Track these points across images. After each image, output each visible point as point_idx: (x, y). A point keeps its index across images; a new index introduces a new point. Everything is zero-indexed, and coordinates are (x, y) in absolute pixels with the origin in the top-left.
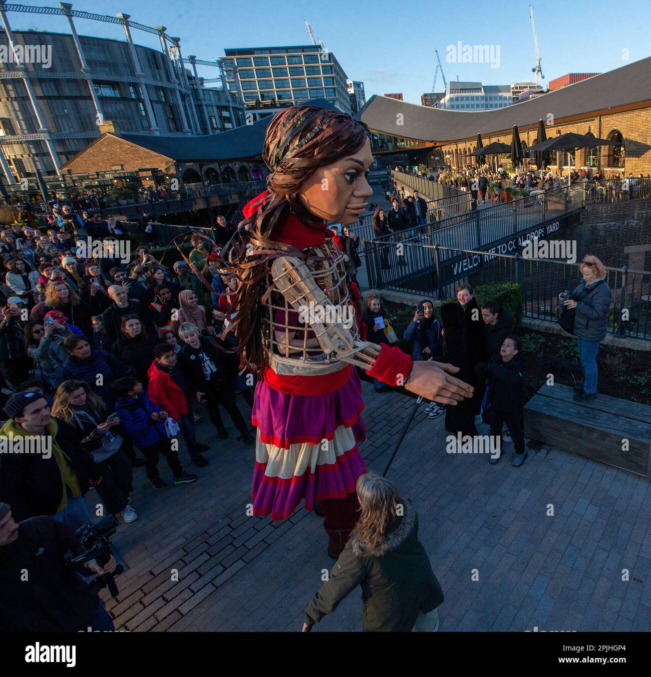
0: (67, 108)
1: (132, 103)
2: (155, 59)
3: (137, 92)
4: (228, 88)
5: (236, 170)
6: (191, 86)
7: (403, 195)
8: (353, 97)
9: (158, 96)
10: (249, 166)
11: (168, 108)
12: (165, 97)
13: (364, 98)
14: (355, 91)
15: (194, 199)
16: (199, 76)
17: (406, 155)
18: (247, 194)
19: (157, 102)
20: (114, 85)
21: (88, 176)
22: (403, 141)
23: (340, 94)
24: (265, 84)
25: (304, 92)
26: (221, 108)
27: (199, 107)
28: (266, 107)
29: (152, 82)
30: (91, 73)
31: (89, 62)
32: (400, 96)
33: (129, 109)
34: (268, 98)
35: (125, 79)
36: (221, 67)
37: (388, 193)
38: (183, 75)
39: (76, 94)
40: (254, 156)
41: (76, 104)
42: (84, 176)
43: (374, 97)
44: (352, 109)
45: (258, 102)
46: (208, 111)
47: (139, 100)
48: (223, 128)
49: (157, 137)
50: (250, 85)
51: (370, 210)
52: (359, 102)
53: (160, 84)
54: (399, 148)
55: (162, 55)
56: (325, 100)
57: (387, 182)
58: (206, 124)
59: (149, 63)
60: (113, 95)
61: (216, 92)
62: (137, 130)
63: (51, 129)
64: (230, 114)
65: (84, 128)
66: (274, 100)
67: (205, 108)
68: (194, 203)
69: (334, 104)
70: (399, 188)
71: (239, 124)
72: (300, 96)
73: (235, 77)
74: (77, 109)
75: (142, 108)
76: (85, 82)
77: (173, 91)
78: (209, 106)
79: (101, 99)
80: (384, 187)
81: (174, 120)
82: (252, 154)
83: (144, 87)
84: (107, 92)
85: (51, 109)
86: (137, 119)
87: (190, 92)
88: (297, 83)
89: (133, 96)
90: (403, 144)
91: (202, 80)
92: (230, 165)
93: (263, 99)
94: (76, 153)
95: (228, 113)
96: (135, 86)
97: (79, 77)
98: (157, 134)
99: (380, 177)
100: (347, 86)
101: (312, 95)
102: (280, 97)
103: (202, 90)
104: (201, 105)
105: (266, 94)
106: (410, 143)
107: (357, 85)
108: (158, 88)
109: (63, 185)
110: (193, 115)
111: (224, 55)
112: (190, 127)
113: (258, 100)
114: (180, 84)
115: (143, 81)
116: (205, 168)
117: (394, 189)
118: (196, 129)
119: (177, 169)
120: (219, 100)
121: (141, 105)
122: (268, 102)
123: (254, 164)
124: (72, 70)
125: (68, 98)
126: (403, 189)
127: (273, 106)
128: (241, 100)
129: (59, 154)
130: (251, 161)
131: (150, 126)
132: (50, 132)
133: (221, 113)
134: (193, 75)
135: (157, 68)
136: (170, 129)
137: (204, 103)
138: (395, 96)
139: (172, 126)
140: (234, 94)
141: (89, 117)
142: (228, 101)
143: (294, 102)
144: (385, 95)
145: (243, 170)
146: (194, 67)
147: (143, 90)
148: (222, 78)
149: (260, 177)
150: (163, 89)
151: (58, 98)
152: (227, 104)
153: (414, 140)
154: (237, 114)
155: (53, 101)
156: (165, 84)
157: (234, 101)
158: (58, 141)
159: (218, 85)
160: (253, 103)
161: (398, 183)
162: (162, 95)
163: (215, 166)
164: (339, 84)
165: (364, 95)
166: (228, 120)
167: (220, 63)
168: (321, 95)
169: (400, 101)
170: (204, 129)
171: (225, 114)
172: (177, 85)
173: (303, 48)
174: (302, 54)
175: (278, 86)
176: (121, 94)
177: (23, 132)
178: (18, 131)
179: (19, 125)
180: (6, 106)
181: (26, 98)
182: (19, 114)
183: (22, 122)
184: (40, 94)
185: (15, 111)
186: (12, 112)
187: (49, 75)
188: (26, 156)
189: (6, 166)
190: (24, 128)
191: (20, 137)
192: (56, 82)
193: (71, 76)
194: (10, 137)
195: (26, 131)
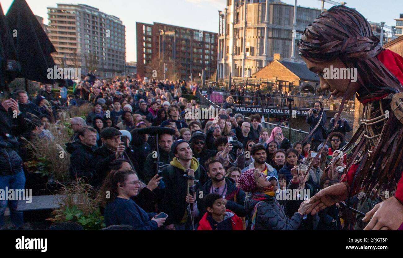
30: (297, 27)
39: (286, 37)
41: (284, 43)
74: (284, 45)
76: (292, 31)
85: (273, 45)
97: (290, 28)
119: (300, 84)
124: (289, 24)
125: (282, 39)
132: (267, 56)
151: (278, 38)
155: (275, 40)
177: (257, 55)
178: (255, 54)
179: (257, 51)
180: (255, 41)
181: (263, 37)
182: (259, 45)
183: (258, 50)
184: (270, 36)
185: (257, 43)
186: (256, 44)
187: (277, 27)
188: (254, 67)
189: (244, 71)
190: (258, 52)
191: (255, 57)
192: (279, 30)
193: (287, 27)
194: (251, 57)
195: (258, 55)
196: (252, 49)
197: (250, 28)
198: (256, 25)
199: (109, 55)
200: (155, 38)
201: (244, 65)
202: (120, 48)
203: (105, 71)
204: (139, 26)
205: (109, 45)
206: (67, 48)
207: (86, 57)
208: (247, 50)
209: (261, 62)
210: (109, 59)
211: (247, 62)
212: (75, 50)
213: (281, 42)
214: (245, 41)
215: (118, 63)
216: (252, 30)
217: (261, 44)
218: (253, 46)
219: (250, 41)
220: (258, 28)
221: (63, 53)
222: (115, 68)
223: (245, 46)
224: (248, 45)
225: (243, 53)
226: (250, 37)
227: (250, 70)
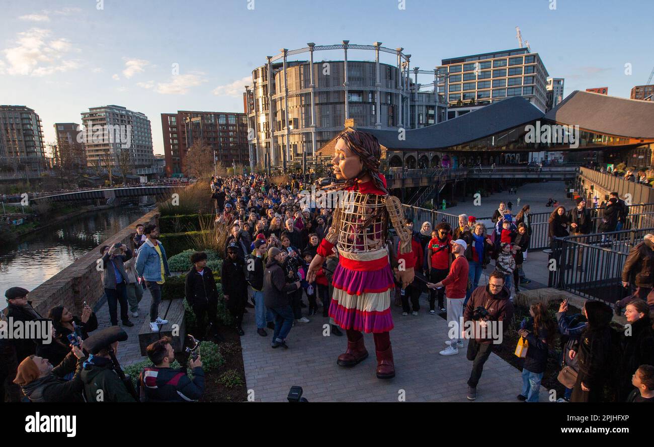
0: (329, 110)
1: (368, 106)
2: (391, 72)
3: (373, 98)
4: (438, 91)
5: (430, 159)
6: (410, 91)
7: (590, 194)
8: (550, 94)
9: (386, 99)
10: (442, 155)
11: (390, 108)
12: (391, 100)
13: (562, 94)
14: (553, 88)
15: (394, 180)
16: (418, 83)
17: (600, 152)
18: (435, 179)
19: (384, 104)
20: (359, 93)
21: (330, 158)
22: (600, 137)
23: (537, 90)
24: (470, 86)
25: (503, 91)
26: (429, 107)
27: (413, 107)
28: (466, 105)
29: (385, 90)
30: (349, 86)
31: (349, 78)
32: (605, 90)
33: (365, 110)
34: (469, 98)
35: (368, 89)
36: (436, 74)
37: (572, 191)
38: (407, 83)
39: (337, 100)
40: (447, 148)
41: (335, 108)
42: (327, 158)
43: (575, 93)
44: (547, 104)
45: (460, 101)
46: (418, 110)
47: (374, 103)
48: (427, 124)
49: (379, 130)
50: (456, 87)
51: (547, 206)
52: (556, 98)
53: (389, 91)
54: (594, 145)
55: (396, 69)
56: (521, 97)
57: (573, 179)
58: (415, 121)
59: (386, 77)
60: (358, 101)
61: (428, 95)
62: (367, 125)
63: (317, 125)
64: (435, 112)
65: (335, 124)
66: (473, 99)
67: (417, 107)
68: (393, 183)
69: (529, 101)
70: (587, 186)
71: (440, 120)
72: (497, 95)
73: (445, 82)
74: (335, 111)
75: (374, 109)
76: (344, 92)
77: (397, 95)
78: (420, 106)
79: (350, 103)
80: (567, 184)
81: (393, 117)
82: (445, 145)
83: (378, 93)
84: (355, 98)
85: (321, 112)
86: (368, 117)
87: (408, 96)
88: (497, 83)
89: (370, 101)
90: (600, 140)
91: (420, 85)
92: (426, 154)
93: (464, 99)
94: (327, 141)
95: (433, 111)
96: (373, 93)
97: (341, 89)
98: (379, 128)
99: (565, 173)
100: (547, 83)
101: (509, 94)
102: (479, 97)
103: (418, 93)
104: (415, 106)
105: (467, 95)
106: (609, 140)
107: (557, 81)
108: (387, 94)
109: (314, 163)
110: (407, 113)
111: (440, 65)
112: (403, 123)
113: (460, 100)
114: (403, 90)
115: (379, 89)
116: (407, 156)
117: (580, 187)
118: (407, 124)
119: (387, 155)
120: (429, 101)
121: (374, 106)
122: (468, 101)
123: (445, 155)
124: (339, 85)
125: (331, 103)
126: (592, 188)
127: (472, 104)
128: (446, 100)
129: (317, 141)
130: (443, 152)
131: (376, 122)
132: (316, 127)
133: (428, 111)
134: (414, 82)
135: (390, 79)
136: (388, 124)
137: (417, 103)
138: (599, 90)
139: (390, 122)
140: (442, 96)
141: (340, 117)
142: (436, 102)
143: (491, 101)
144: (587, 90)
145: (436, 159)
146: (416, 76)
147: (377, 96)
148: (435, 83)
149: (448, 165)
150: (391, 94)
151: (326, 104)
152: (434, 104)
153: (614, 136)
154: (440, 111)
155: (323, 106)
156: (393, 91)
157: (440, 102)
158: (319, 133)
159: (431, 89)
160: (455, 102)
161: (587, 181)
162: (389, 99)
163: (415, 154)
164: (538, 82)
165: (562, 91)
166: (432, 117)
167: (437, 71)
168: (519, 93)
169: (605, 95)
170: (413, 124)
171: (431, 112)
172: (401, 91)
173: (509, 52)
174: (507, 58)
175: (479, 87)
176: (363, 99)
177: (302, 127)
178: (300, 127)
179: (301, 123)
180: (299, 110)
181: (309, 105)
182: (303, 115)
183: (304, 120)
184: (317, 102)
185: (302, 113)
186: (300, 115)
187: (325, 89)
188: (300, 142)
189: (288, 149)
190: (304, 124)
191: (300, 130)
192: (327, 93)
193: (336, 88)
194: (295, 130)
195: (304, 127)
196: (296, 121)
197: (291, 96)
198: (299, 92)
199: (138, 151)
200: (180, 127)
201: (288, 141)
202: (147, 143)
203: (137, 167)
204: (164, 117)
205: (137, 141)
206: (101, 150)
207: (118, 156)
208: (291, 122)
209: (307, 135)
210: (139, 155)
211: (291, 138)
212: (108, 150)
213: (330, 106)
214: (287, 113)
215: (147, 158)
216: (295, 98)
217: (307, 113)
218: (296, 117)
219: (292, 112)
220: (301, 95)
221: (98, 155)
222: (144, 163)
223: (287, 118)
224: (291, 117)
225: (286, 127)
226: (292, 108)
227: (295, 146)
